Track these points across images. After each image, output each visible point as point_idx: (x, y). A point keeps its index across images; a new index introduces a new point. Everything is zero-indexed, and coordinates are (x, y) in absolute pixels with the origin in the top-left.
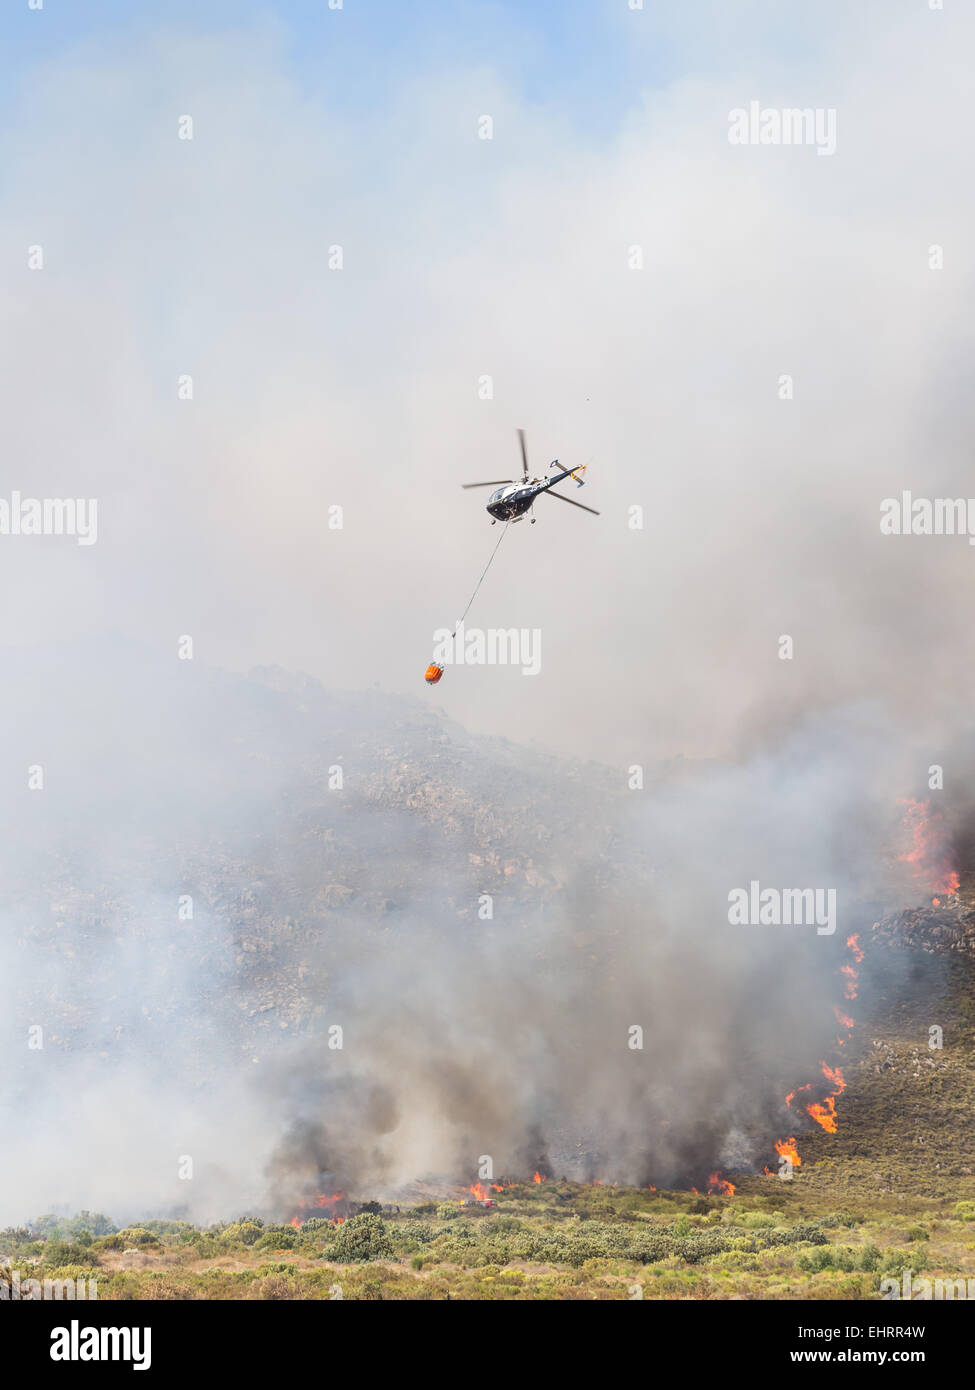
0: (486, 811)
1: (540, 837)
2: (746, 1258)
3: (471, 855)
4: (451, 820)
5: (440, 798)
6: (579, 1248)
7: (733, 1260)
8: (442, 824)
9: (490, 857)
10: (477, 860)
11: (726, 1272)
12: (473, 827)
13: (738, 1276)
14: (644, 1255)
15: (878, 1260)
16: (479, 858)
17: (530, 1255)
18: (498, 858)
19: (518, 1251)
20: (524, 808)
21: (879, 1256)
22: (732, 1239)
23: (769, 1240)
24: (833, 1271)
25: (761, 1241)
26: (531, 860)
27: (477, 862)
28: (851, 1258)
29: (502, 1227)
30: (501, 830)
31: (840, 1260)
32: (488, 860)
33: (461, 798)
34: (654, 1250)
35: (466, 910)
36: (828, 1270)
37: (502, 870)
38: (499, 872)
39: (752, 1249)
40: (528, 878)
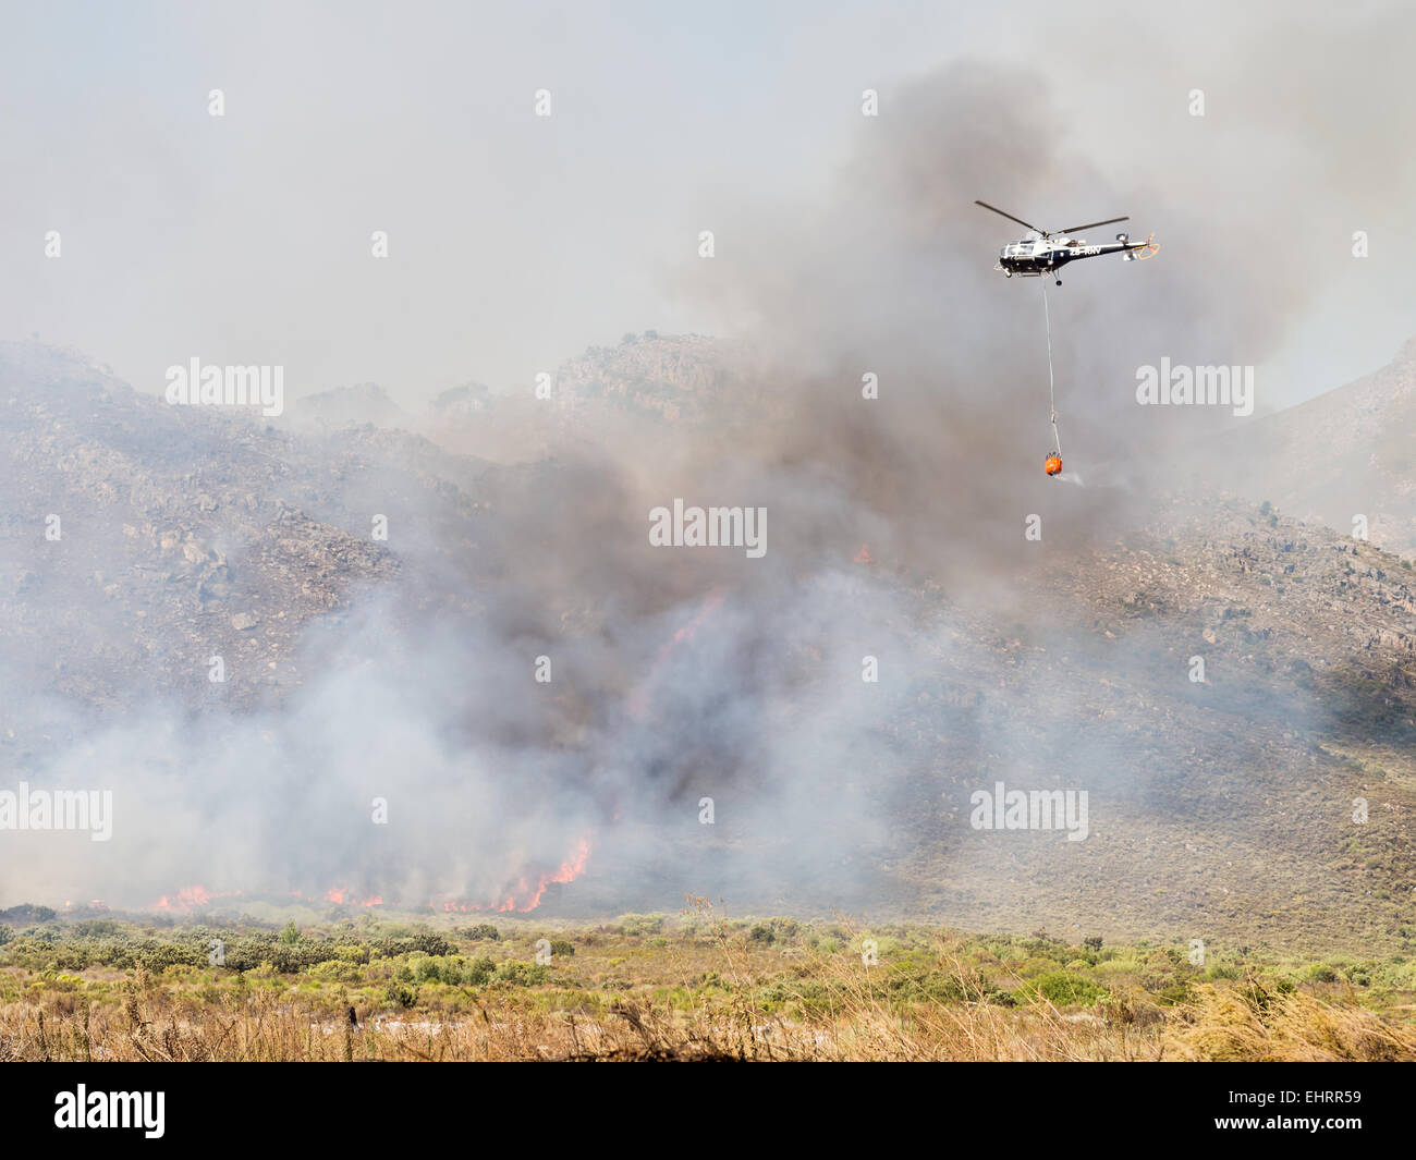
0: (144, 477)
1: (202, 508)
2: (346, 968)
3: (125, 525)
4: (105, 486)
5: (95, 462)
6: (165, 954)
7: (332, 969)
8: (96, 490)
9: (146, 529)
10: (131, 531)
11: (317, 982)
12: (129, 495)
13: (329, 987)
14: (242, 963)
15: (490, 973)
16: (133, 528)
17: (110, 960)
18: (155, 529)
19: (98, 956)
20: (188, 476)
21: (493, 969)
22: (345, 948)
23: (386, 950)
24: (435, 983)
25: (376, 950)
26: (191, 534)
27: (131, 534)
28: (458, 970)
29: (92, 930)
30: (161, 500)
31: (447, 972)
32: (143, 531)
33: (118, 462)
34: (253, 958)
35: (115, 586)
36: (430, 983)
37: (159, 543)
38: (155, 545)
39: (363, 960)
40: (186, 552)
